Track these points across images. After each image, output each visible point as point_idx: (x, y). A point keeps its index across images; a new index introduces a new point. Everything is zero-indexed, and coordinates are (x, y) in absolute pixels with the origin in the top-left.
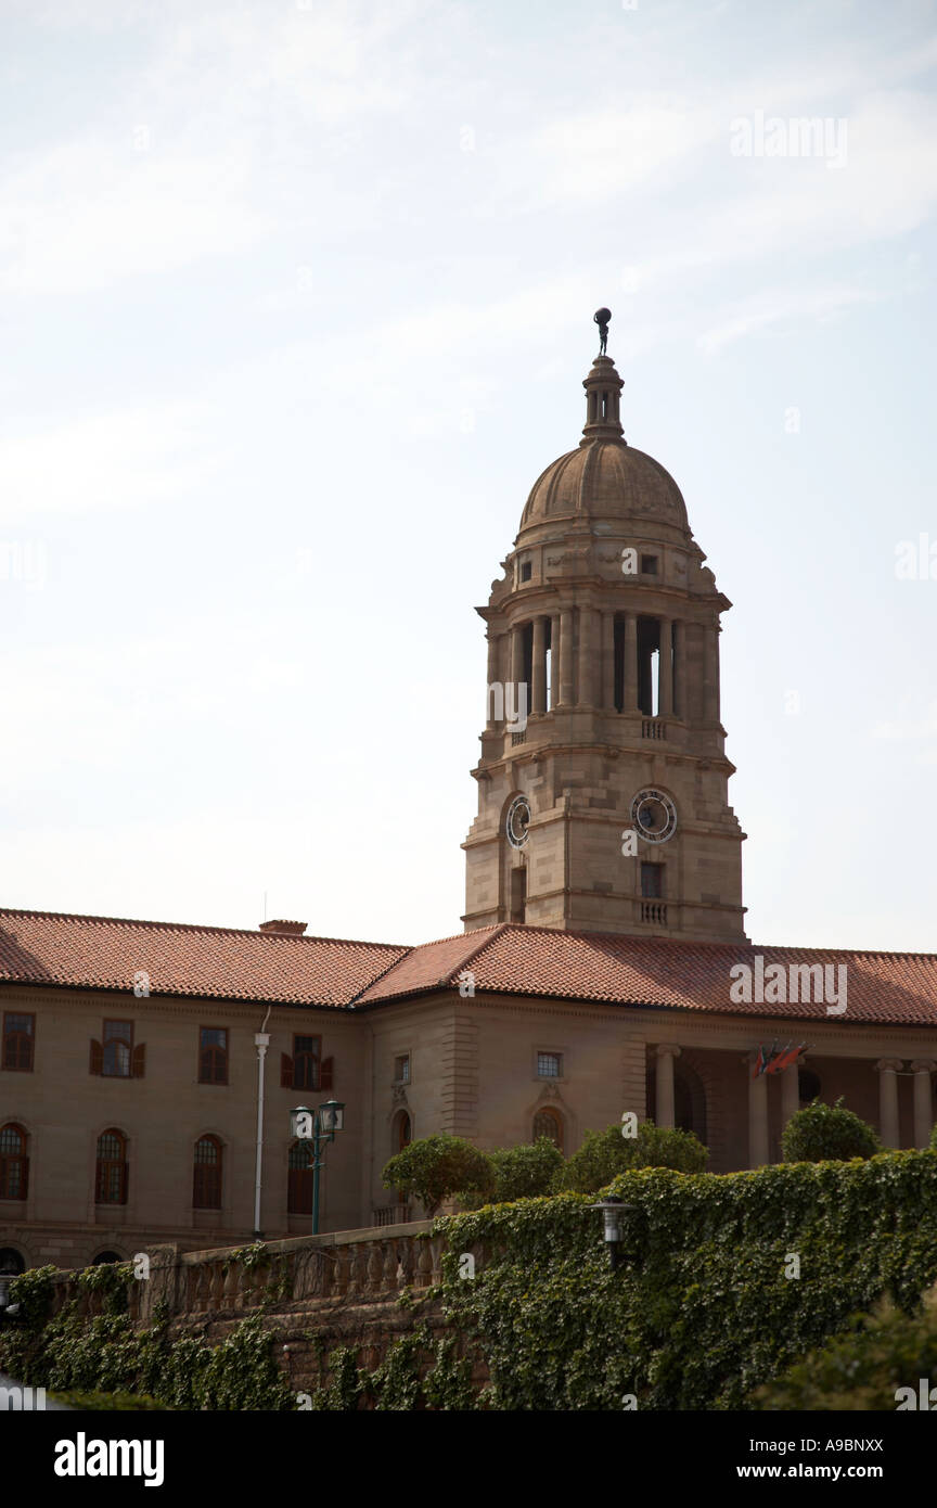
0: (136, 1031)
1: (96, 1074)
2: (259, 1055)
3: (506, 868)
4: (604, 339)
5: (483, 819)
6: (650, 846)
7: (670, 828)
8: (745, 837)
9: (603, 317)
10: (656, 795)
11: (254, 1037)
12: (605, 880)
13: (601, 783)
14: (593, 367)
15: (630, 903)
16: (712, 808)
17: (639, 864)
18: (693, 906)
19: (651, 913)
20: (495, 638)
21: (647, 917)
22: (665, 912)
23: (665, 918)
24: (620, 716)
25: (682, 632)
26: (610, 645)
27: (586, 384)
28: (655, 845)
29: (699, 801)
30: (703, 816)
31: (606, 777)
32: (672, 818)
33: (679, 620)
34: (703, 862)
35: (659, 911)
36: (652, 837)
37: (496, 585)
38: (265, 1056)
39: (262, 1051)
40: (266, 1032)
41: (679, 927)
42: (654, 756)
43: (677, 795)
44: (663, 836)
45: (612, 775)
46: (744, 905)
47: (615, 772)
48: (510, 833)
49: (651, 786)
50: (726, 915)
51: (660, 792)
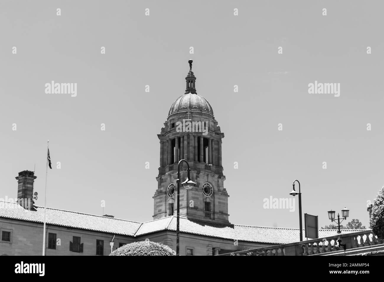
0: (81, 240)
1: (71, 251)
2: (111, 248)
3: (167, 203)
4: (191, 67)
5: (160, 190)
6: (207, 198)
7: (211, 193)
8: (229, 196)
9: (190, 62)
10: (208, 184)
11: (110, 243)
12: (197, 206)
13: (195, 180)
14: (188, 74)
15: (202, 212)
16: (221, 189)
17: (204, 202)
18: (217, 213)
19: (207, 215)
20: (162, 143)
21: (206, 216)
22: (210, 215)
23: (210, 216)
24: (200, 163)
25: (213, 143)
26: (197, 145)
27: (186, 78)
28: (208, 197)
29: (218, 186)
30: (219, 190)
31: (197, 179)
32: (212, 191)
33: (213, 140)
34: (219, 202)
35: (209, 215)
36: (207, 195)
37: (163, 129)
38: (113, 248)
39: (112, 247)
40: (113, 242)
41: (214, 219)
42: (208, 174)
43: (213, 185)
44: (210, 195)
45: (198, 178)
46: (228, 214)
47: (199, 178)
48: (168, 194)
49: (207, 182)
50: (225, 216)
51: (209, 184)
